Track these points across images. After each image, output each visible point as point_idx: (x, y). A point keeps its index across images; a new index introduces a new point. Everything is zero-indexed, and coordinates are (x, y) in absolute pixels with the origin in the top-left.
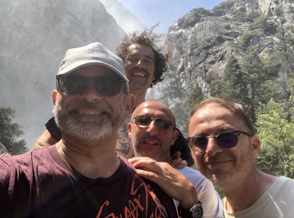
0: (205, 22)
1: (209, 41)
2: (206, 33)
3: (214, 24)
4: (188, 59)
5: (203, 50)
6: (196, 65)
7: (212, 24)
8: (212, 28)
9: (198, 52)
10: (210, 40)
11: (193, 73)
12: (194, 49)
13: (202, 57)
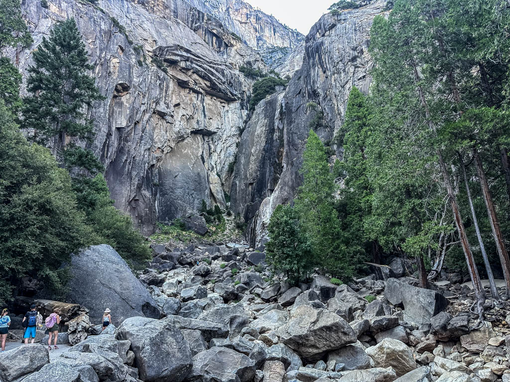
0: (348, 23)
1: (354, 49)
2: (350, 39)
3: (360, 23)
4: (333, 79)
5: (349, 63)
6: (343, 87)
7: (357, 23)
8: (357, 28)
9: (344, 68)
10: (357, 48)
11: (340, 98)
12: (338, 63)
13: (349, 73)
